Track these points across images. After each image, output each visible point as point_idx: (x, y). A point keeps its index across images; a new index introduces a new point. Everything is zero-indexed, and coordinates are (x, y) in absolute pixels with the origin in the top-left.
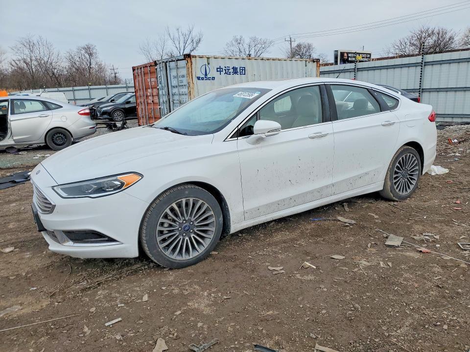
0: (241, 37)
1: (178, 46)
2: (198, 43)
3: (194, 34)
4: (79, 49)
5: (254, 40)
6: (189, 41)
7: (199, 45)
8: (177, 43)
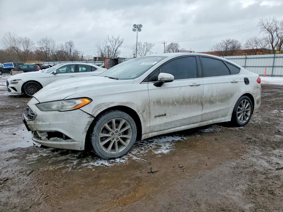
0: (140, 42)
1: (112, 44)
2: (122, 42)
3: (120, 39)
4: (66, 43)
5: (146, 43)
6: (118, 42)
7: (122, 44)
8: (112, 43)
